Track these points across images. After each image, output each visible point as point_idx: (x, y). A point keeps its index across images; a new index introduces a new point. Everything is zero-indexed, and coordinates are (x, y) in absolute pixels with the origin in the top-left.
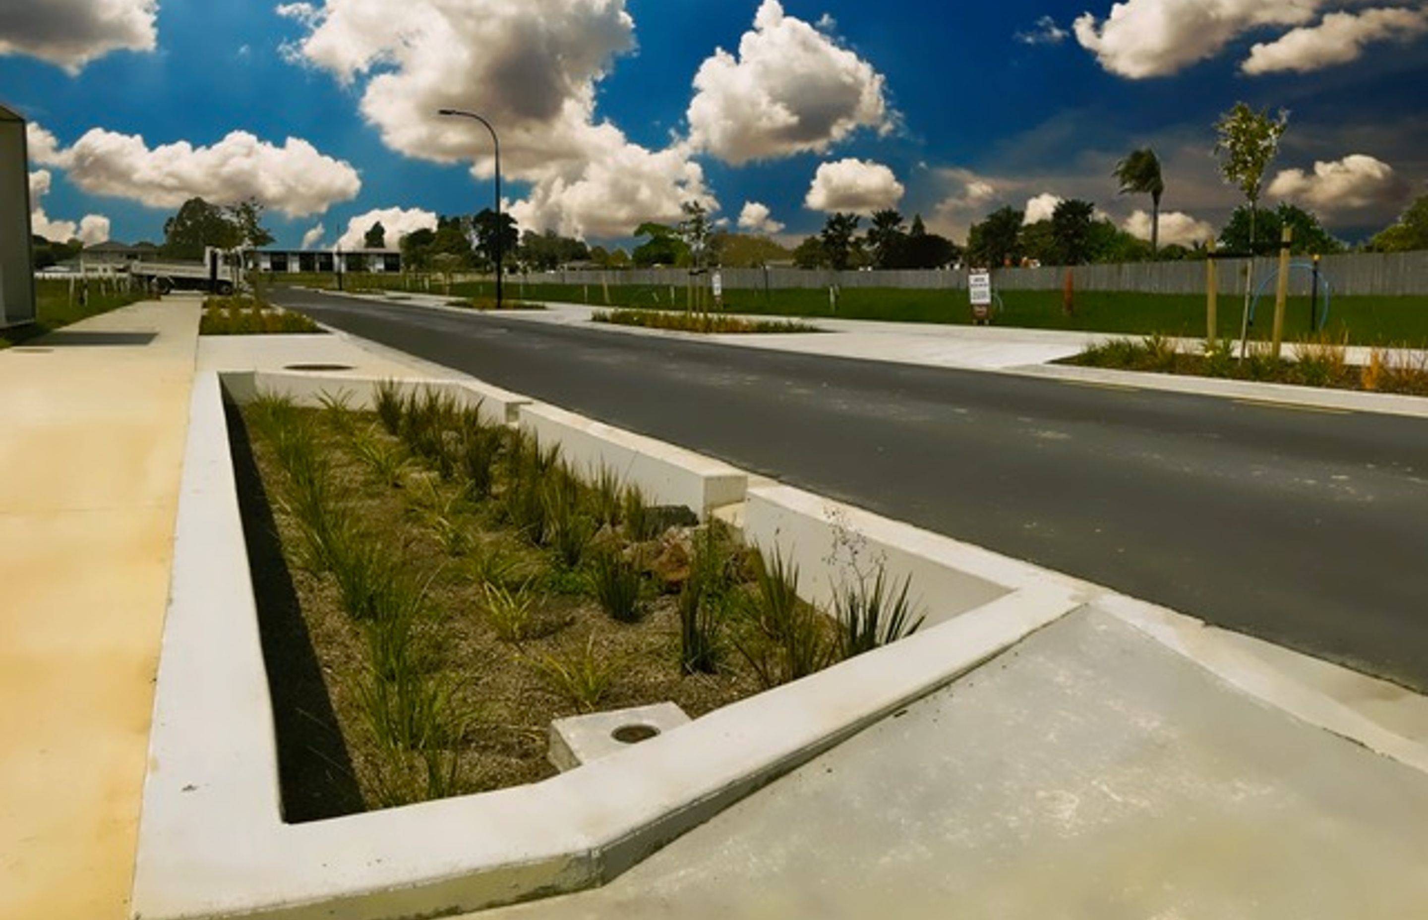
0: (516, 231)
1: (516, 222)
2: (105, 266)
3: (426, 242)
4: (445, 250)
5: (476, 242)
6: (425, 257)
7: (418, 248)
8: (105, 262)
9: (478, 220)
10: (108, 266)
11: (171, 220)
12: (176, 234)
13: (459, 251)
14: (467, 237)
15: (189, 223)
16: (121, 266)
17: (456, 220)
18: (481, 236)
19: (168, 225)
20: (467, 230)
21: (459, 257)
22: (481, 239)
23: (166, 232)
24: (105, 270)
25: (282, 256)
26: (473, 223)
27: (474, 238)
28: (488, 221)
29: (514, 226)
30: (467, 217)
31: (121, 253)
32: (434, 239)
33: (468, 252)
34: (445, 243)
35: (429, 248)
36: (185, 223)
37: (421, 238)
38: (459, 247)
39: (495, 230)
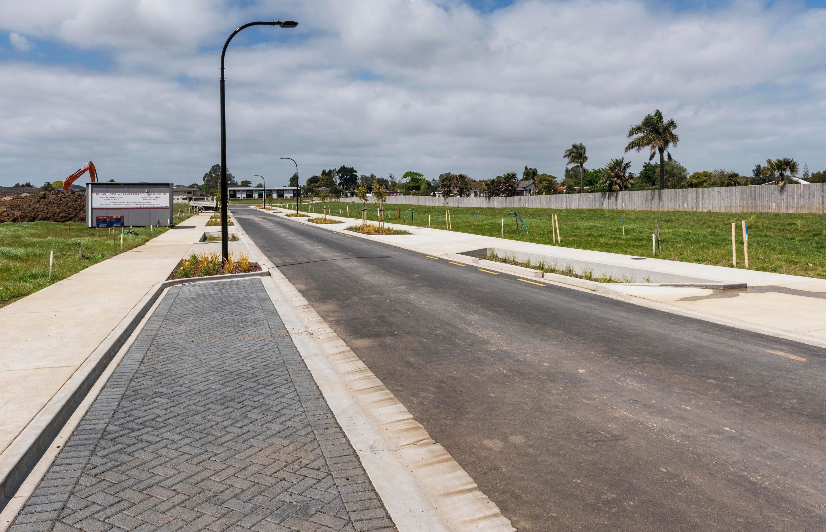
0: (356, 176)
1: (356, 172)
2: (178, 197)
3: (316, 182)
4: (324, 186)
5: (338, 181)
6: (314, 189)
7: (312, 185)
8: (178, 195)
9: (340, 171)
10: (179, 197)
11: (206, 174)
12: (208, 181)
13: (330, 186)
14: (334, 179)
15: (214, 175)
16: (185, 197)
17: (330, 172)
18: (341, 178)
19: (204, 177)
20: (334, 176)
21: (329, 189)
22: (341, 180)
23: (204, 180)
24: (178, 199)
25: (251, 192)
26: (337, 173)
27: (337, 180)
28: (344, 171)
29: (356, 174)
30: (335, 170)
31: (185, 192)
32: (319, 181)
33: (334, 186)
34: (324, 182)
35: (317, 185)
36: (212, 176)
37: (313, 180)
38: (330, 184)
39: (347, 176)
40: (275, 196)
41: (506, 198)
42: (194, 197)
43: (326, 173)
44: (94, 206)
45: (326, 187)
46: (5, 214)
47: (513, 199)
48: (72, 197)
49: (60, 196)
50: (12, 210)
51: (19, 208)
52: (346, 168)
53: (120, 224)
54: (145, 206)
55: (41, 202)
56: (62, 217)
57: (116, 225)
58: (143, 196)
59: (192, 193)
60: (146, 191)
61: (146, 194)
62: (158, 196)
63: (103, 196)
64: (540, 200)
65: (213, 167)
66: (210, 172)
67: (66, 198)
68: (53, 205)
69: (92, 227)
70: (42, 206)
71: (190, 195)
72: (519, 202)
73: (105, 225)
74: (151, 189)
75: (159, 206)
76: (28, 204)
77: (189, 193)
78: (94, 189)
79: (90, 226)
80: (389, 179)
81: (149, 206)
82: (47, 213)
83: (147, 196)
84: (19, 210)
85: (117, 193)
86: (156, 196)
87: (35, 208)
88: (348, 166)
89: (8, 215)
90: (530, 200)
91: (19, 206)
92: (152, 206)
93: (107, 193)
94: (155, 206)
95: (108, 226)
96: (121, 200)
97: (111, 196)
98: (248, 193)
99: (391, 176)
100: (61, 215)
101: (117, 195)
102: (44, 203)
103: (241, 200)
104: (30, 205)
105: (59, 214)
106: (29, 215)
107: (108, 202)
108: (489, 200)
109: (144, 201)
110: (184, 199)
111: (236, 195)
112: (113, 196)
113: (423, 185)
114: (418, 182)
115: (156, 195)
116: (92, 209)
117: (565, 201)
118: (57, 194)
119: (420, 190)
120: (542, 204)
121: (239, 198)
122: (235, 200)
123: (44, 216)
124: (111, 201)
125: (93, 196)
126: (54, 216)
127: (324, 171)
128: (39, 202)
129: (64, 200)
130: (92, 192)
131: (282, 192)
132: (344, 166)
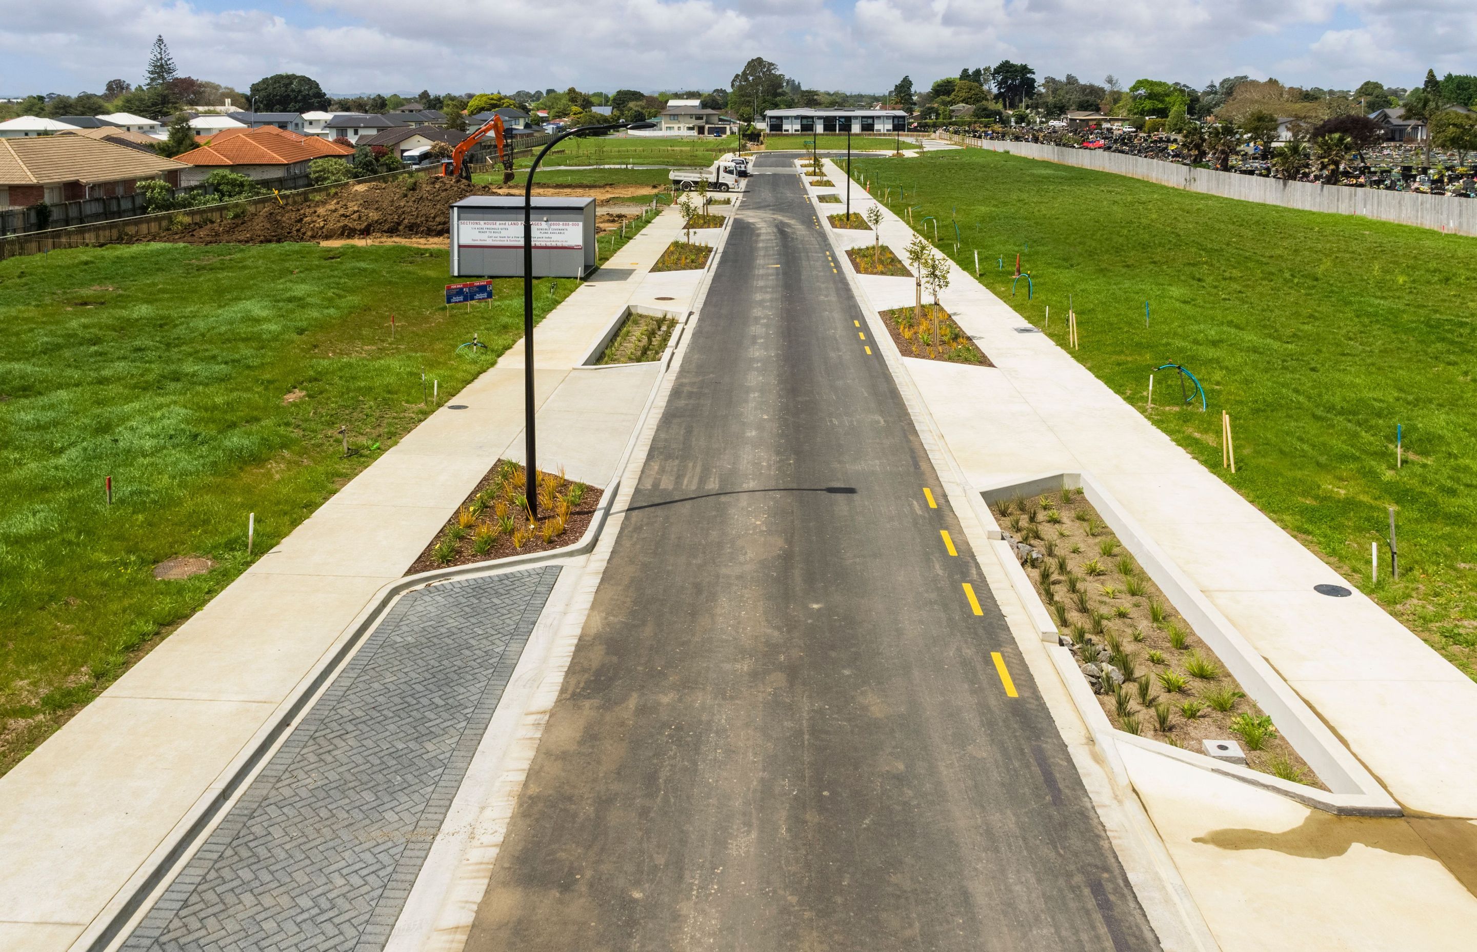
0: (1033, 81)
1: (1034, 73)
3: (948, 93)
4: (962, 101)
5: (994, 92)
7: (939, 98)
9: (998, 71)
10: (681, 125)
11: (737, 76)
12: (741, 87)
13: (976, 101)
14: (985, 87)
15: (751, 78)
16: (691, 126)
17: (978, 72)
18: (1000, 85)
19: (734, 81)
20: (986, 81)
21: (972, 108)
22: (999, 89)
23: (733, 84)
26: (993, 75)
27: (992, 87)
28: (1007, 72)
29: (1033, 76)
30: (987, 69)
31: (691, 116)
32: (954, 90)
33: (984, 102)
34: (963, 94)
35: (948, 99)
36: (747, 80)
37: (944, 89)
38: (977, 97)
39: (1013, 80)
40: (856, 128)
41: (1322, 188)
42: (707, 126)
43: (969, 76)
44: (462, 242)
45: (967, 103)
46: (355, 216)
47: (1338, 191)
48: (456, 189)
49: (437, 186)
50: (366, 209)
51: (376, 206)
52: (1013, 66)
53: (485, 295)
54: (543, 244)
55: (409, 196)
56: (440, 224)
57: (478, 296)
58: (540, 227)
59: (705, 118)
60: (545, 219)
61: (544, 223)
62: (564, 227)
63: (477, 226)
64: (1399, 203)
65: (749, 63)
66: (744, 73)
67: (446, 190)
68: (427, 203)
69: (459, 276)
70: (411, 204)
71: (700, 123)
72: (1350, 199)
73: (461, 298)
74: (553, 216)
75: (565, 244)
76: (390, 199)
77: (699, 117)
78: (462, 215)
79: (456, 274)
80: (1107, 87)
81: (549, 244)
82: (417, 217)
83: (546, 227)
84: (377, 209)
85: (498, 222)
86: (561, 227)
87: (398, 208)
88: (1016, 61)
89: (360, 217)
90: (1376, 198)
91: (377, 202)
92: (554, 244)
93: (482, 222)
94: (559, 244)
95: (465, 300)
96: (504, 233)
97: (489, 226)
98: (805, 122)
99: (1110, 81)
100: (437, 219)
101: (498, 225)
102: (413, 199)
103: (792, 135)
104: (393, 201)
105: (434, 218)
106: (390, 217)
107: (484, 236)
108: (1285, 185)
109: (541, 235)
110: (690, 129)
111: (781, 126)
112: (492, 226)
113: (1175, 108)
114: (1162, 102)
115: (561, 225)
116: (460, 246)
117: (1457, 212)
118: (433, 183)
119: (1167, 117)
120: (1404, 212)
121: (787, 131)
122: (779, 135)
123: (412, 221)
124: (488, 234)
125: (461, 226)
126: (427, 221)
127: (965, 71)
128: (406, 196)
129: (444, 194)
130: (459, 219)
131: (870, 121)
132: (1007, 62)
